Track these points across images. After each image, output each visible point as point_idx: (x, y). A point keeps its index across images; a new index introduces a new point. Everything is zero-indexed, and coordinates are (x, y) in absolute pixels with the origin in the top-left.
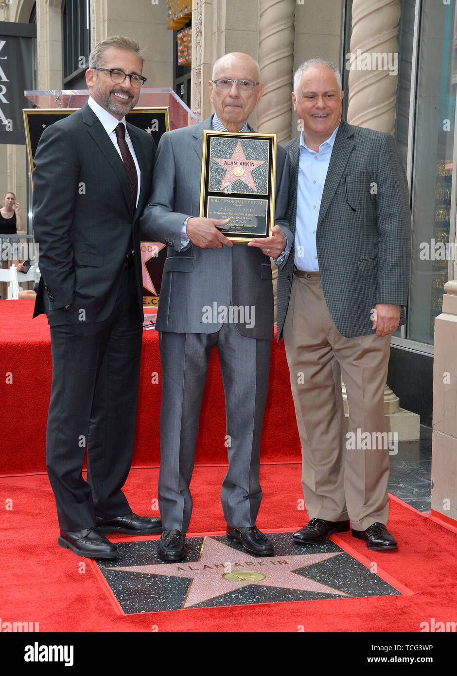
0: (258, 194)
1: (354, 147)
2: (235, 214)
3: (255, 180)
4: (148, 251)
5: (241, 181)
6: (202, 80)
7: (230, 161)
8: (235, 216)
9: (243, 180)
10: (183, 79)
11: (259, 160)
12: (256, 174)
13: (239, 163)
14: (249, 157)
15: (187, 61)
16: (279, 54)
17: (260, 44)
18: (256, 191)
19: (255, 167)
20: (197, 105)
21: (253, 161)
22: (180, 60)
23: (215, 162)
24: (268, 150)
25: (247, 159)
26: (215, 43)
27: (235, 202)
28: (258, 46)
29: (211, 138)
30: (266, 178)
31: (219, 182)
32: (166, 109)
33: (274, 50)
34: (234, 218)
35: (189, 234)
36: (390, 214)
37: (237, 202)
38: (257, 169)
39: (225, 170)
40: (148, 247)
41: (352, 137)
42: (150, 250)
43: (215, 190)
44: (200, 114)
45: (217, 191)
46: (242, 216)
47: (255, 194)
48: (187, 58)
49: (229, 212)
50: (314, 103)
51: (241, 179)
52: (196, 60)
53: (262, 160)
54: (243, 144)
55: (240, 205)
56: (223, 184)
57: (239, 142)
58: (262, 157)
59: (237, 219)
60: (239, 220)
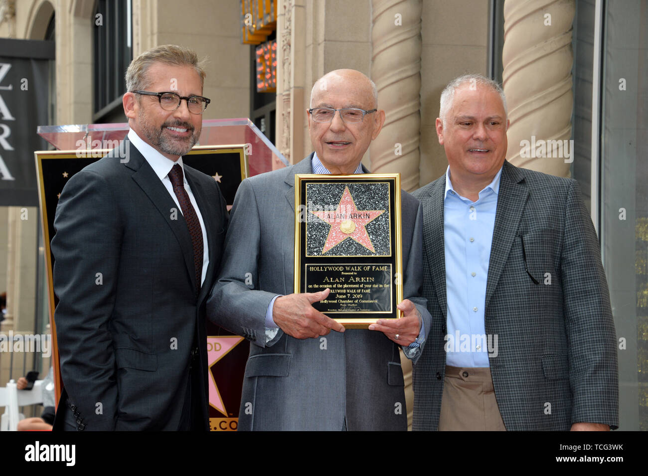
0: (377, 256)
1: (529, 196)
2: (346, 286)
3: (371, 237)
4: (216, 350)
5: (351, 239)
6: (291, 110)
8: (346, 289)
9: (354, 238)
10: (266, 110)
11: (375, 209)
12: (373, 229)
14: (362, 207)
15: (270, 86)
16: (402, 72)
17: (373, 59)
18: (374, 251)
19: (371, 220)
20: (285, 144)
21: (368, 212)
22: (260, 85)
24: (389, 196)
25: (359, 209)
26: (310, 58)
27: (345, 269)
28: (371, 62)
29: (307, 184)
30: (388, 233)
31: (320, 243)
32: (242, 148)
33: (392, 68)
34: (344, 291)
35: (277, 321)
36: (586, 292)
37: (348, 269)
38: (374, 222)
39: (329, 226)
40: (215, 344)
41: (523, 182)
42: (218, 349)
43: (315, 255)
44: (289, 156)
45: (318, 256)
46: (356, 288)
47: (373, 256)
48: (270, 82)
49: (337, 283)
50: (472, 133)
51: (351, 237)
52: (284, 83)
53: (380, 209)
54: (352, 189)
55: (352, 273)
56: (327, 245)
57: (347, 187)
58: (381, 206)
59: (349, 293)
60: (351, 294)
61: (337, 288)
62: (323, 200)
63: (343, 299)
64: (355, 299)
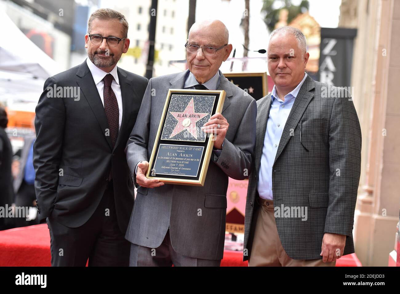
0: (198, 141)
1: (313, 98)
2: (177, 159)
3: (197, 129)
7: (182, 114)
8: (177, 160)
11: (204, 112)
12: (200, 125)
13: (188, 115)
14: (197, 110)
18: (197, 139)
19: (201, 118)
21: (200, 114)
23: (171, 116)
24: (214, 104)
25: (195, 112)
27: (179, 148)
29: (173, 95)
31: (170, 132)
34: (175, 162)
37: (181, 148)
38: (201, 121)
39: (177, 122)
41: (313, 90)
43: (166, 139)
46: (182, 161)
47: (195, 141)
50: (277, 64)
51: (187, 129)
53: (207, 113)
54: (195, 99)
55: (182, 151)
56: (173, 133)
57: (193, 98)
58: (208, 110)
59: (177, 163)
60: (179, 164)
61: (172, 160)
62: (178, 105)
63: (173, 167)
64: (180, 167)
